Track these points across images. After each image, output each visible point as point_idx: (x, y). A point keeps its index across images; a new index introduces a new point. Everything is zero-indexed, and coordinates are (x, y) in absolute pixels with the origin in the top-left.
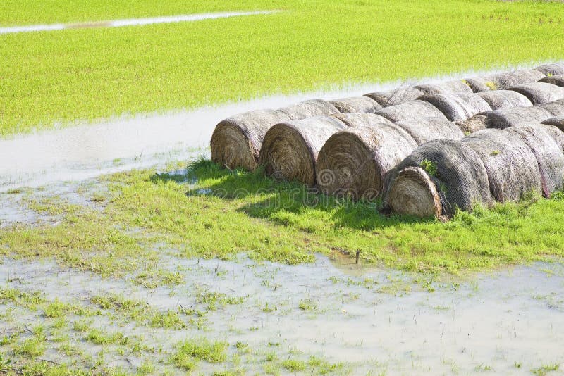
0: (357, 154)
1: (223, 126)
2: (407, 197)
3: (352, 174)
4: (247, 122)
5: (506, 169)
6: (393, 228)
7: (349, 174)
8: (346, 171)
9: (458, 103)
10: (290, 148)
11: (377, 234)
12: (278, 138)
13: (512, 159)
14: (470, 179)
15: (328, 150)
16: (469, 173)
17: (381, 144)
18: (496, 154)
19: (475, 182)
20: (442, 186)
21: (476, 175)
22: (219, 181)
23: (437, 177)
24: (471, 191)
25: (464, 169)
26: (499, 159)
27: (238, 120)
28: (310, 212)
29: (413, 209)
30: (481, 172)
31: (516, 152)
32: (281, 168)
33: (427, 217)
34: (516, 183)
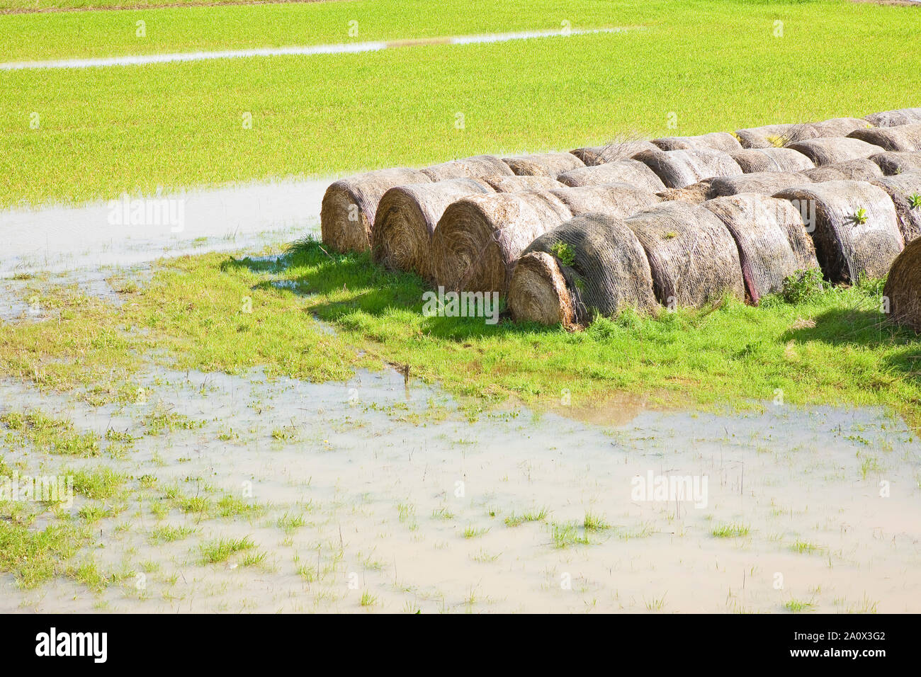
0: (479, 233)
1: (334, 190)
2: (529, 296)
3: (472, 262)
4: (362, 186)
5: (684, 259)
6: (494, 339)
7: (468, 262)
8: (465, 257)
9: (689, 164)
10: (405, 224)
11: (469, 346)
12: (392, 209)
13: (695, 245)
14: (620, 271)
15: (444, 227)
16: (619, 263)
17: (512, 218)
18: (671, 237)
19: (628, 277)
20: (578, 280)
21: (630, 266)
22: (314, 270)
23: (575, 267)
24: (621, 290)
25: (612, 256)
26: (674, 245)
27: (352, 183)
28: (396, 314)
29: (536, 313)
30: (638, 261)
31: (703, 235)
32: (396, 252)
33: (551, 325)
34: (698, 281)
